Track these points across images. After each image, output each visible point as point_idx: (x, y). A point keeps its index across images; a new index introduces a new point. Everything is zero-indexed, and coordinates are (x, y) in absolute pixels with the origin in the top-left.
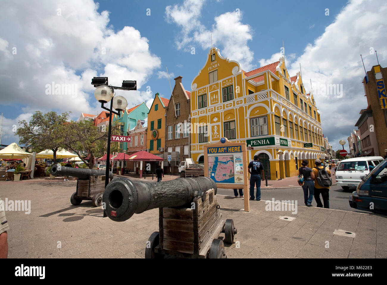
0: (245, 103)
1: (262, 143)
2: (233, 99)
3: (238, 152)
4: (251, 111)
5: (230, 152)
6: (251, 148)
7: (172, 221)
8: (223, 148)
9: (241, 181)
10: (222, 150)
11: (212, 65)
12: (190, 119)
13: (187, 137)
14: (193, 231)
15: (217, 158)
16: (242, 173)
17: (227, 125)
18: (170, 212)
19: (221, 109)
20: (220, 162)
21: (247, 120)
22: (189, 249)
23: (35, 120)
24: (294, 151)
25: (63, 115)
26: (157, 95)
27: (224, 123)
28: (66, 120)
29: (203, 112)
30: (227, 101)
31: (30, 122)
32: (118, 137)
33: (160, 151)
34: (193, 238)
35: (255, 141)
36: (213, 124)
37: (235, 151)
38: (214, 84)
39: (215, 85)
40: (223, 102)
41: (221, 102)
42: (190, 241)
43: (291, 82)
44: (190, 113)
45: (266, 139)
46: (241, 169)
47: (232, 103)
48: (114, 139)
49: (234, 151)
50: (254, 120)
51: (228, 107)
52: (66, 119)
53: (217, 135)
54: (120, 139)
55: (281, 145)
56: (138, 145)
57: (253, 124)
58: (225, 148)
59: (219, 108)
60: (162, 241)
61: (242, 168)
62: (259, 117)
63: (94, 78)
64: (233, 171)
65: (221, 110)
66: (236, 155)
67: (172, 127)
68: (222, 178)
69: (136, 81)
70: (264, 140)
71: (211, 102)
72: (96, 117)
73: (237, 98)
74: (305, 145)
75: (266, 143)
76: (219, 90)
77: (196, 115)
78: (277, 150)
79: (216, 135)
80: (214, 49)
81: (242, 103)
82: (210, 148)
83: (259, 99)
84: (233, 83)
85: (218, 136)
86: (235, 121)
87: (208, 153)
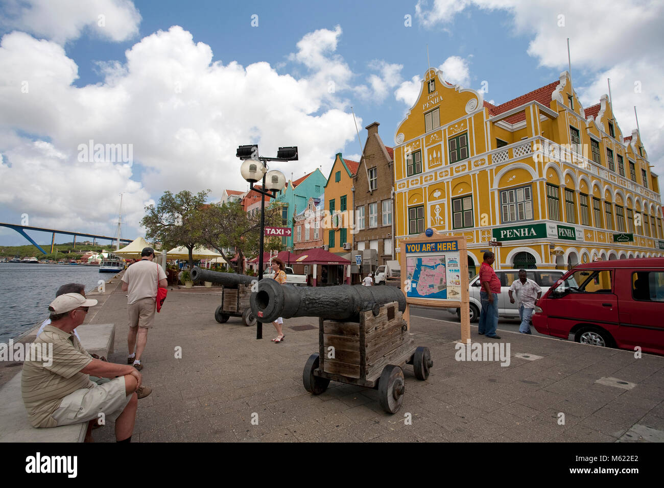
0: (490, 162)
1: (522, 235)
2: (468, 157)
3: (452, 251)
4: (501, 178)
5: (440, 251)
6: (496, 244)
7: (335, 338)
8: (429, 245)
9: (457, 296)
10: (428, 248)
11: (430, 99)
12: (394, 194)
13: (390, 225)
14: (359, 350)
15: (420, 260)
16: (459, 284)
17: (457, 203)
18: (332, 326)
19: (446, 175)
20: (425, 266)
21: (493, 194)
22: (355, 373)
23: (164, 203)
24: (589, 249)
25: (200, 196)
26: (338, 156)
27: (453, 199)
28: (204, 203)
29: (415, 182)
30: (457, 161)
31: (158, 208)
32: (273, 230)
33: (345, 248)
34: (359, 359)
35: (508, 231)
36: (433, 202)
37: (448, 249)
38: (434, 133)
39: (435, 135)
40: (450, 163)
41: (446, 163)
42: (355, 363)
43: (584, 117)
44: (393, 184)
45: (529, 227)
46: (458, 278)
47: (466, 163)
48: (268, 233)
49: (446, 249)
50: (508, 193)
51: (459, 171)
52: (203, 201)
53: (440, 220)
54: (276, 232)
55: (560, 237)
56: (310, 239)
57: (505, 202)
58: (432, 245)
59: (444, 174)
60: (323, 362)
61: (458, 276)
62: (515, 188)
63: (240, 147)
64: (444, 281)
65: (446, 177)
66: (449, 256)
67: (364, 208)
68: (428, 290)
69: (296, 147)
70: (526, 229)
71: (429, 165)
72: (245, 195)
73: (475, 155)
74: (616, 238)
75: (529, 234)
76: (442, 143)
77: (404, 187)
78: (552, 247)
79: (438, 220)
80: (432, 72)
81: (484, 164)
82: (409, 244)
83: (516, 156)
84: (468, 128)
85: (442, 223)
86: (471, 196)
87: (407, 252)
